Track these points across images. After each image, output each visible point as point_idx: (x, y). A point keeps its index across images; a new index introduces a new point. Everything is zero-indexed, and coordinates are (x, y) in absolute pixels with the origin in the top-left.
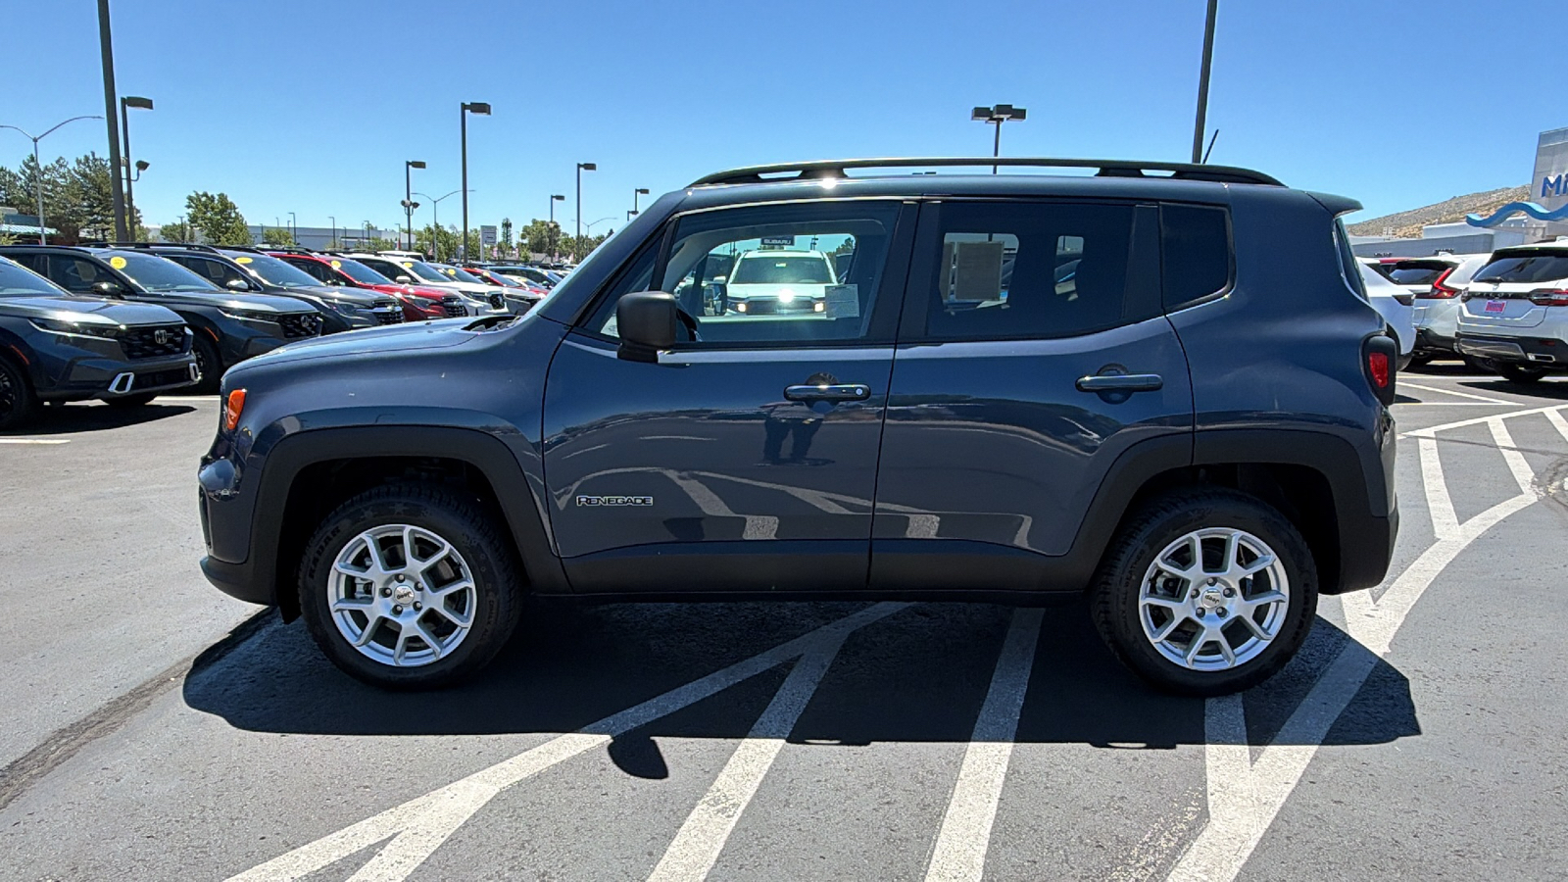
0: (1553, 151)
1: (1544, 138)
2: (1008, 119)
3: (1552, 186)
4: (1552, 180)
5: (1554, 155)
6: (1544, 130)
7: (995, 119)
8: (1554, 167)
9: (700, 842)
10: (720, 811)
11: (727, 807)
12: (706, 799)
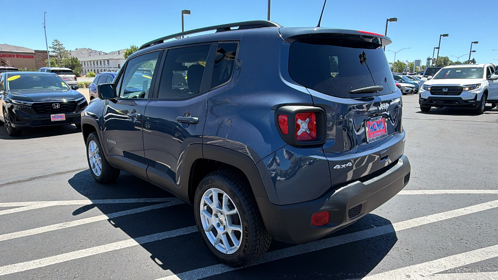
9: (42, 230)
10: (60, 226)
11: (63, 226)
12: (66, 223)
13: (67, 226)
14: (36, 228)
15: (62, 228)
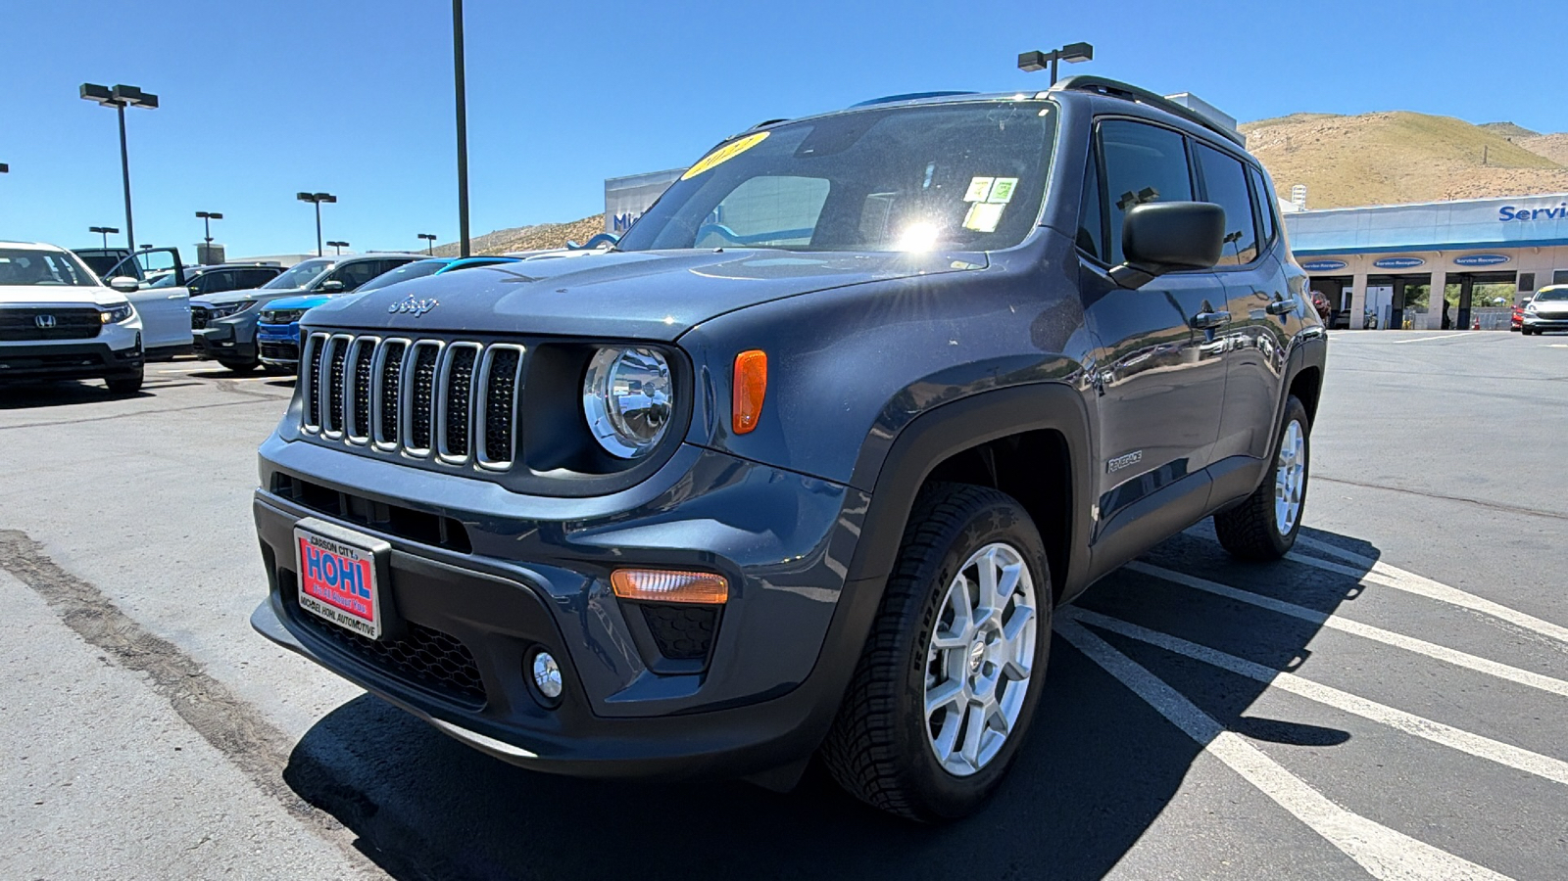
0: (617, 195)
1: (608, 184)
2: (132, 104)
3: (620, 222)
4: (620, 217)
5: (617, 198)
6: (609, 177)
7: (115, 102)
8: (619, 208)
9: (1503, 752)
10: (1435, 730)
11: (1429, 727)
12: (1406, 729)
13: (1414, 719)
14: (1519, 770)
15: (1433, 724)
